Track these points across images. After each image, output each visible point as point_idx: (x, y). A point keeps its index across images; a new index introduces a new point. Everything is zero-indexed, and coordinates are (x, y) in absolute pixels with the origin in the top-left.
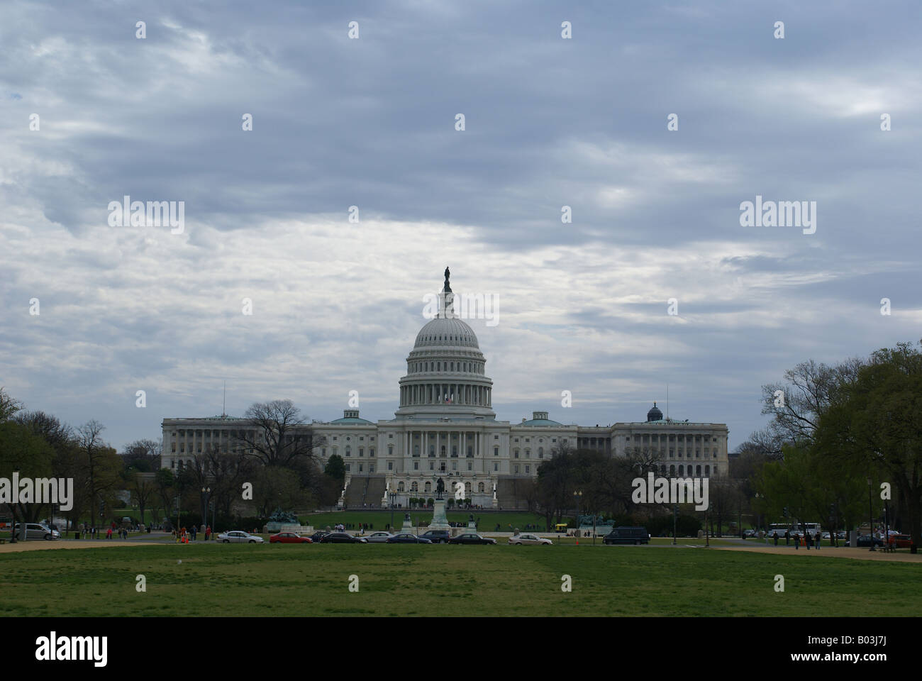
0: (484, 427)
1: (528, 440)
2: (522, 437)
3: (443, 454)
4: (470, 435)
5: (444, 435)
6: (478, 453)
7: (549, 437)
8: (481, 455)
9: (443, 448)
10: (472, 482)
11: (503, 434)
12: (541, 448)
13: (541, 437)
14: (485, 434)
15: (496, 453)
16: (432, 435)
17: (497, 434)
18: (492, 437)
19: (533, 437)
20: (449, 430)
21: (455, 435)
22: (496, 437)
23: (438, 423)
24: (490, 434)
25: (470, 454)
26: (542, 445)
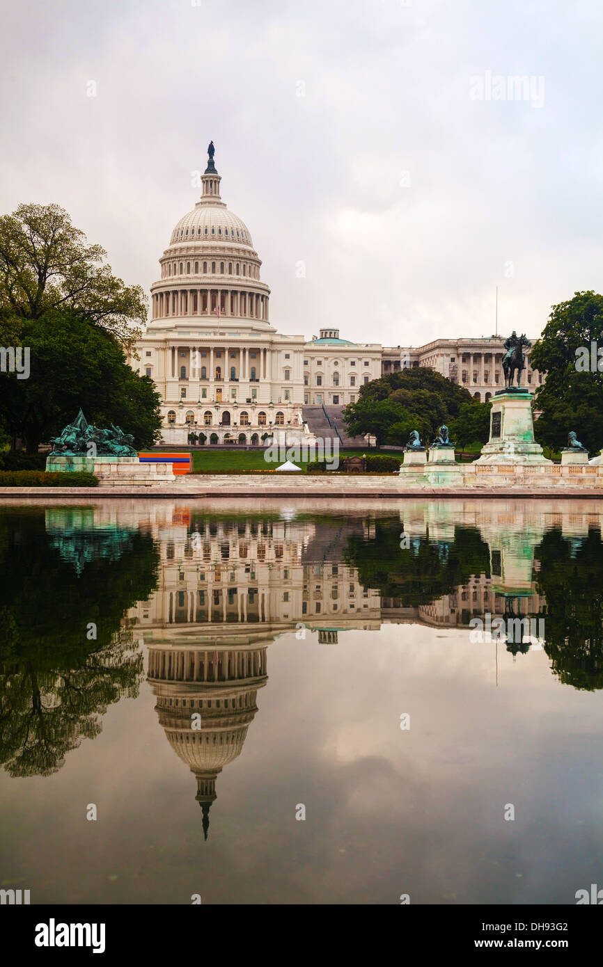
0: (272, 343)
1: (319, 363)
2: (313, 358)
3: (218, 378)
4: (255, 353)
5: (219, 352)
6: (265, 377)
7: (346, 359)
8: (268, 380)
9: (218, 369)
10: (249, 411)
11: (295, 352)
12: (336, 373)
13: (336, 358)
14: (273, 351)
15: (287, 377)
16: (204, 352)
17: (288, 352)
18: (282, 355)
19: (326, 359)
20: (227, 346)
21: (234, 353)
22: (287, 356)
23: (212, 337)
24: (279, 351)
25: (254, 379)
26: (338, 369)
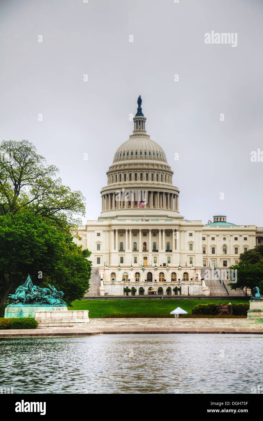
0: (180, 226)
1: (213, 239)
2: (208, 236)
3: (145, 250)
4: (169, 233)
5: (145, 233)
6: (176, 248)
7: (231, 236)
8: (178, 250)
9: (145, 244)
10: (165, 271)
11: (196, 231)
12: (225, 245)
13: (224, 235)
14: (181, 231)
15: (191, 249)
16: (135, 233)
17: (191, 232)
18: (187, 234)
19: (218, 236)
20: (150, 228)
21: (155, 233)
22: (191, 235)
23: (140, 222)
24: (185, 231)
25: (168, 250)
26: (226, 242)
